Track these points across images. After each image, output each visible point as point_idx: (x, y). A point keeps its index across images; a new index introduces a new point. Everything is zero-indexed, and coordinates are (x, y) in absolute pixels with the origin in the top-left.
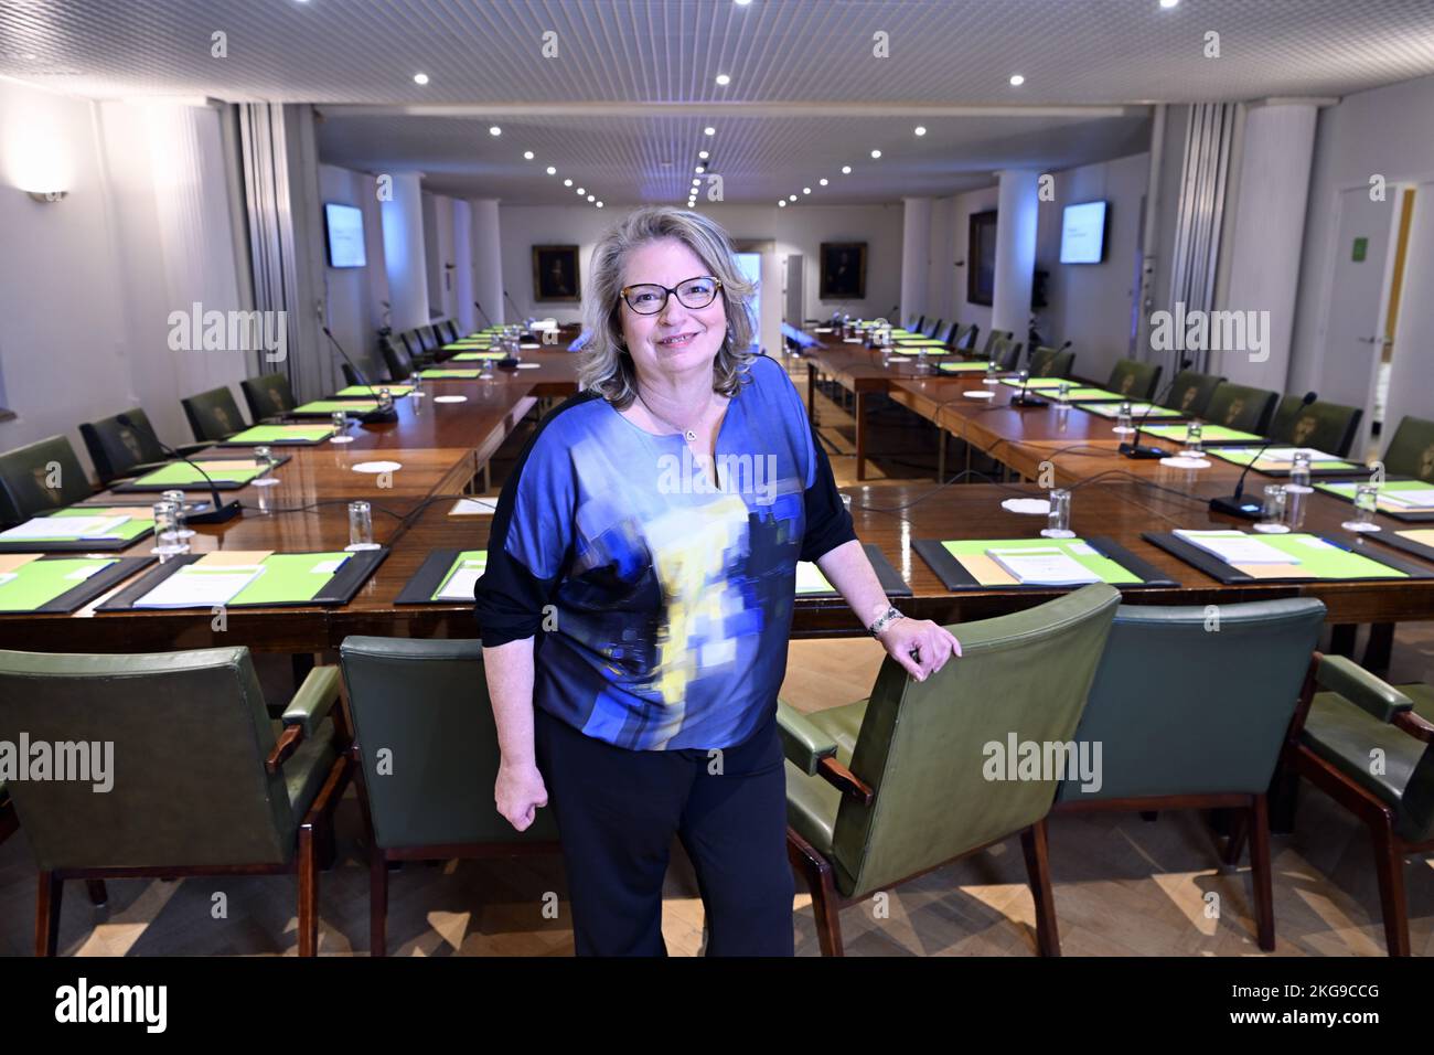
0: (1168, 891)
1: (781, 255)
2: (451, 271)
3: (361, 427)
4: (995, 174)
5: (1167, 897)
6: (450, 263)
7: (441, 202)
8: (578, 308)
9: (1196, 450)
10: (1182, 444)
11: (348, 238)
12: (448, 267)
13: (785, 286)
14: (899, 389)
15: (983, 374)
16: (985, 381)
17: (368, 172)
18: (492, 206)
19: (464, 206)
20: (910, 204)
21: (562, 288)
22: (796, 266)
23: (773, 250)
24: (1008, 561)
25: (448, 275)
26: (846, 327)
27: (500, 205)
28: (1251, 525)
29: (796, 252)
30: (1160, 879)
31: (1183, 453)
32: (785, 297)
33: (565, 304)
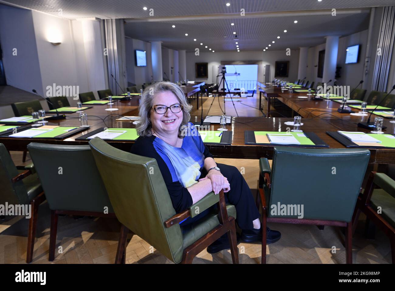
0: (319, 254)
1: (264, 65)
2: (172, 69)
3: (120, 101)
4: (325, 37)
5: (318, 256)
6: (173, 67)
7: (170, 51)
8: (207, 80)
9: (365, 111)
10: (360, 110)
11: (142, 59)
12: (172, 68)
13: (265, 74)
14: (280, 97)
15: (307, 93)
16: (308, 94)
17: (148, 42)
18: (184, 52)
19: (177, 52)
20: (302, 49)
21: (203, 74)
22: (268, 68)
23: (262, 64)
24: (270, 137)
25: (172, 70)
26: (276, 83)
27: (186, 52)
28: (370, 131)
29: (268, 64)
30: (317, 249)
31: (359, 112)
32: (264, 76)
33: (204, 79)
